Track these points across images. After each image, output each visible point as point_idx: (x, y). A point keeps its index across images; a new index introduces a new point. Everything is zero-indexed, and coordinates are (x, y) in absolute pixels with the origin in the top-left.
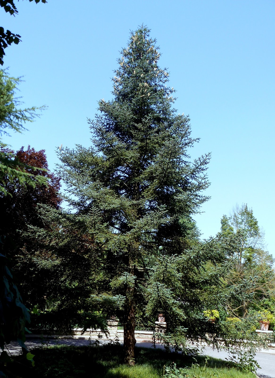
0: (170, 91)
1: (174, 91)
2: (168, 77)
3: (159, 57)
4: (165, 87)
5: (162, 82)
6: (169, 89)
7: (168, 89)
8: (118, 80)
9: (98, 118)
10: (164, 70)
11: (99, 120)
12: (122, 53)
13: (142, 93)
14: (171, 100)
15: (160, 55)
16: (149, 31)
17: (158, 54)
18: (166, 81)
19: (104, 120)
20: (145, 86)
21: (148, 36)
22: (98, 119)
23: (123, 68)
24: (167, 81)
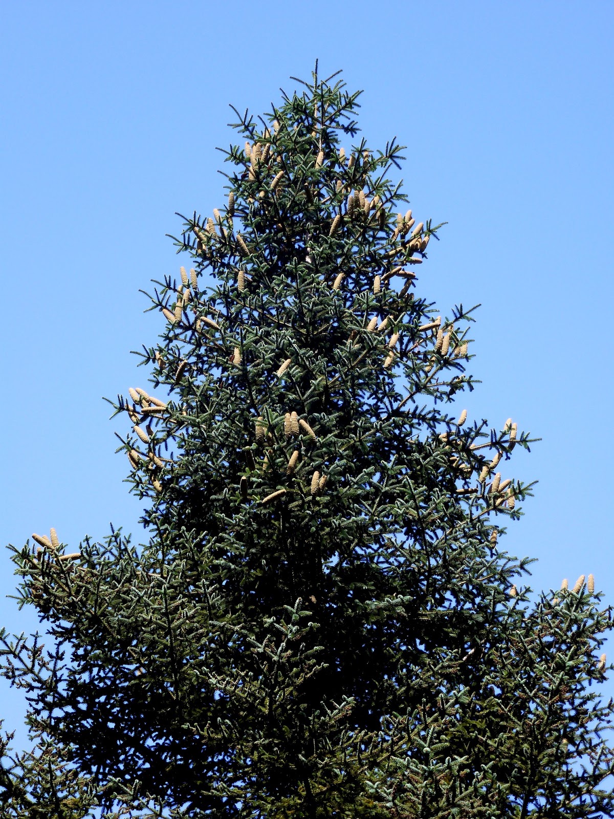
0: (496, 444)
1: (524, 441)
2: (462, 362)
3: (424, 245)
4: (458, 421)
5: (430, 393)
6: (484, 430)
7: (478, 434)
8: (153, 407)
9: (11, 657)
10: (452, 319)
11: (20, 666)
12: (186, 246)
13: (274, 479)
14: (494, 502)
15: (430, 231)
16: (350, 104)
17: (415, 230)
18: (455, 387)
19: (51, 666)
20: (287, 431)
21: (350, 130)
22: (16, 663)
23: (189, 333)
24: (465, 385)
